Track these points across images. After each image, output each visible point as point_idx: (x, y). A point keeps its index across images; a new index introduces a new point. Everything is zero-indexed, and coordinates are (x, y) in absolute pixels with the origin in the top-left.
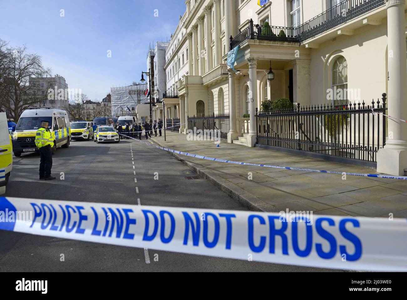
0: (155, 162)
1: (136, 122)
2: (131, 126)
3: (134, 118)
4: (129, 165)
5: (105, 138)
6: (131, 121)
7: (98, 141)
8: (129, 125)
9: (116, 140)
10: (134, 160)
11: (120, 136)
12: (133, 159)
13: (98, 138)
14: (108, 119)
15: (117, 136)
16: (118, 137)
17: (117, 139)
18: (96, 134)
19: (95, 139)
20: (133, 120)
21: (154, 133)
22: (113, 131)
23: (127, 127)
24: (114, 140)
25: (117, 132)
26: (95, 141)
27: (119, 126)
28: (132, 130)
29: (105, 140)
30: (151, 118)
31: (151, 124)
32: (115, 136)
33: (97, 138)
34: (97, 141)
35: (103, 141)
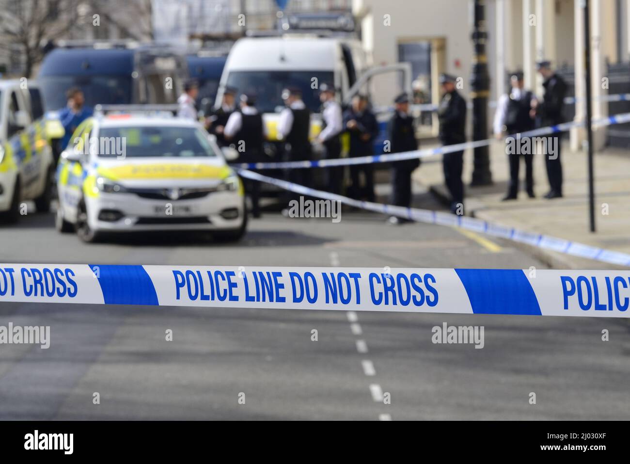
0: (517, 371)
1: (360, 86)
2: (332, 112)
3: (347, 56)
4: (349, 383)
5: (147, 207)
6: (327, 76)
7: (94, 223)
8: (314, 104)
9: (219, 223)
10: (373, 353)
11: (249, 187)
12: (361, 346)
13: (95, 203)
14: (149, 59)
15: (228, 188)
16: (236, 199)
17: (227, 213)
18: (76, 170)
19: (67, 211)
20: (339, 66)
21: (500, 170)
22: (199, 151)
23: (300, 122)
24: (204, 219)
25: (230, 162)
26: (68, 228)
27: (245, 118)
28: (332, 147)
29: (142, 220)
30: (480, 49)
31: (481, 107)
32: (214, 190)
33: (82, 207)
34: (83, 224)
35: (127, 224)
